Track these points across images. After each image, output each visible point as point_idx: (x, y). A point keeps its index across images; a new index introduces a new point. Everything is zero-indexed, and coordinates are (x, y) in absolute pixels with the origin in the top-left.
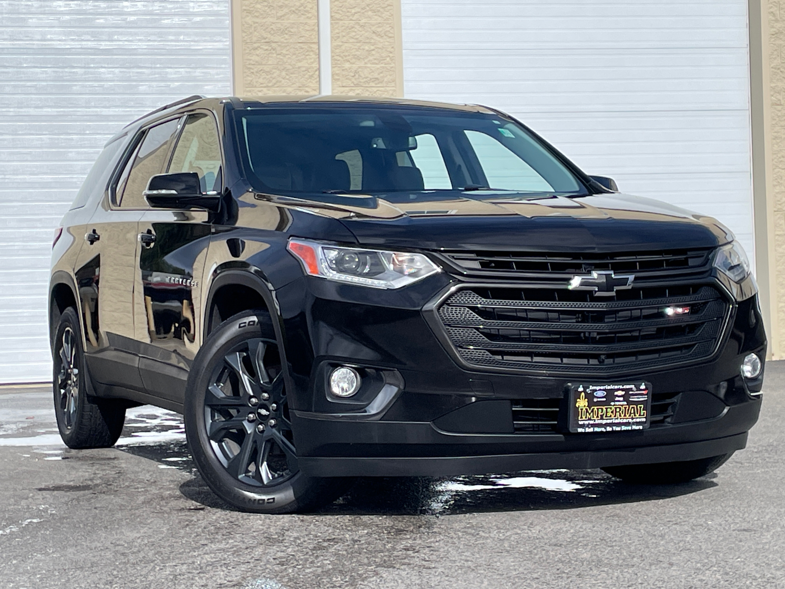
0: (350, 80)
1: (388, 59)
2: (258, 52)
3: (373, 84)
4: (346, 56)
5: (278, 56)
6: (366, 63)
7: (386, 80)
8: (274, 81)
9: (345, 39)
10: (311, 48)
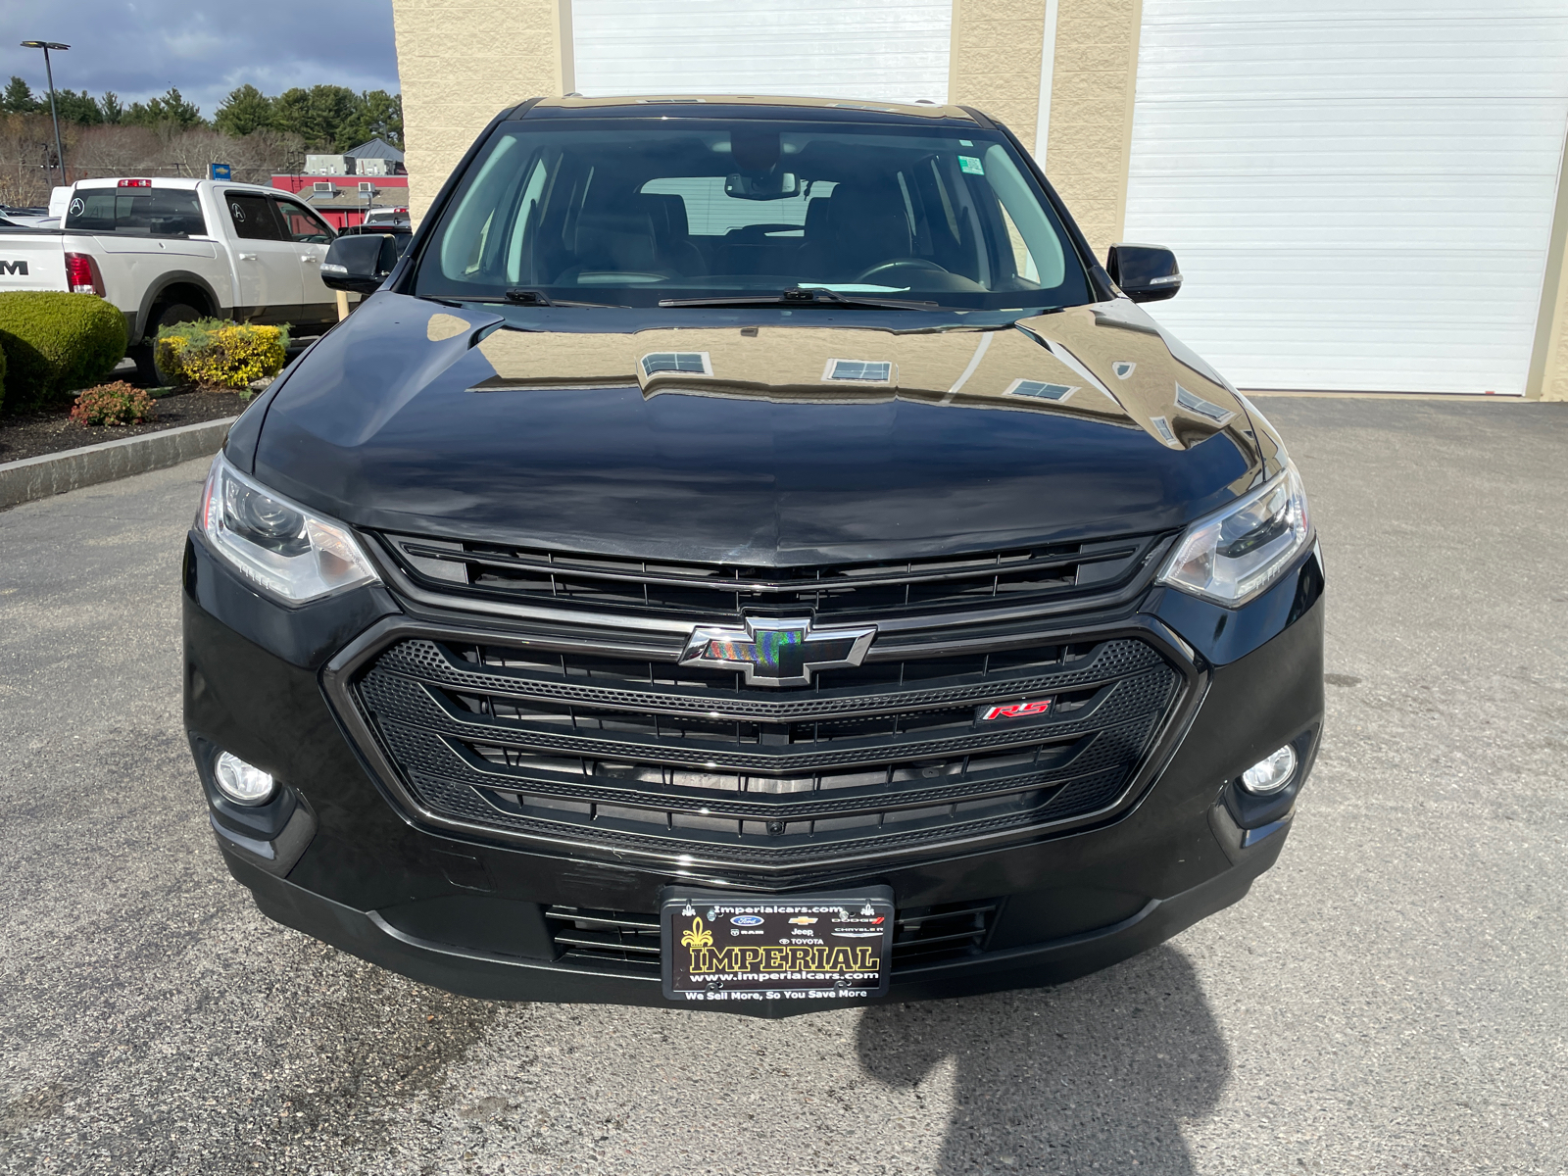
0: (1076, 63)
1: (1122, 36)
2: (976, 32)
3: (1101, 68)
4: (1074, 34)
5: (999, 37)
6: (1096, 43)
7: (1117, 62)
8: (991, 66)
9: (1074, 14)
10: (1035, 25)
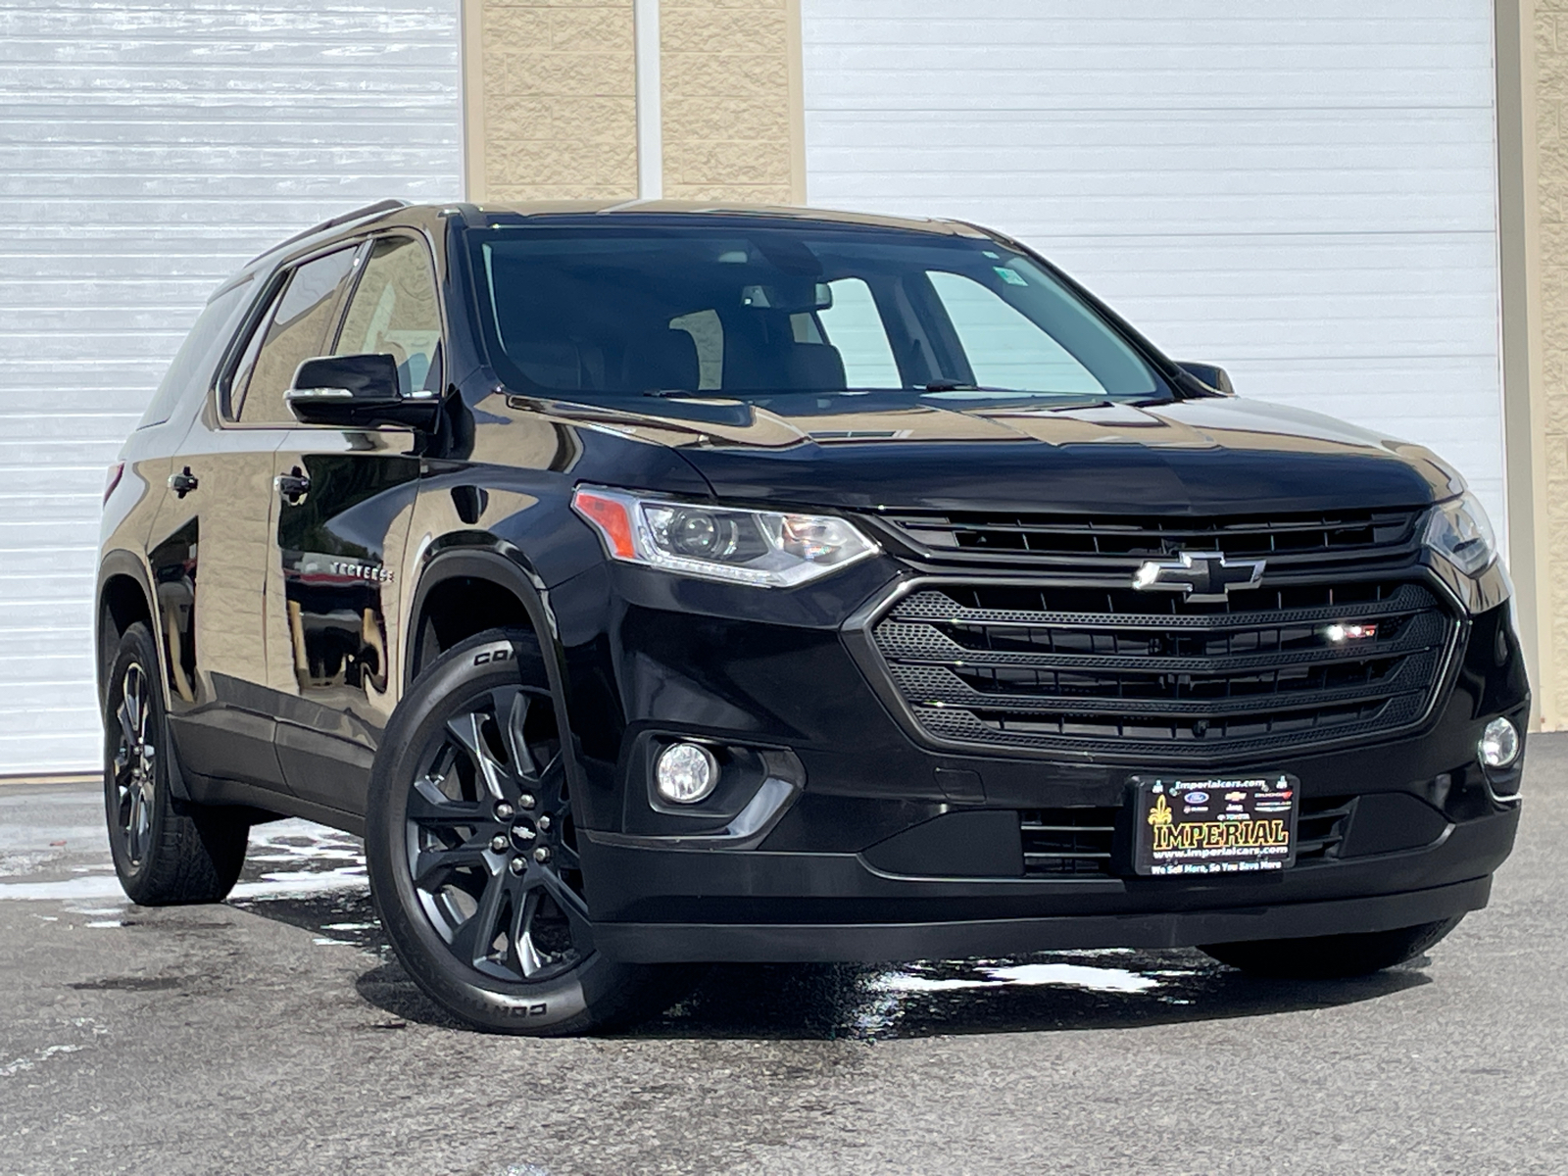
0: (699, 170)
1: (775, 129)
2: (514, 114)
3: (745, 179)
4: (690, 123)
5: (557, 123)
6: (730, 137)
7: (770, 169)
8: (547, 172)
9: (688, 89)
10: (621, 106)
